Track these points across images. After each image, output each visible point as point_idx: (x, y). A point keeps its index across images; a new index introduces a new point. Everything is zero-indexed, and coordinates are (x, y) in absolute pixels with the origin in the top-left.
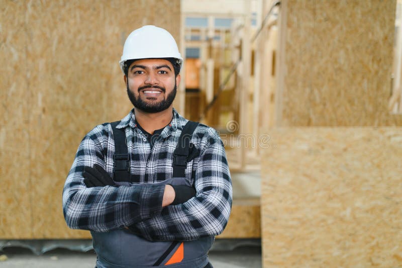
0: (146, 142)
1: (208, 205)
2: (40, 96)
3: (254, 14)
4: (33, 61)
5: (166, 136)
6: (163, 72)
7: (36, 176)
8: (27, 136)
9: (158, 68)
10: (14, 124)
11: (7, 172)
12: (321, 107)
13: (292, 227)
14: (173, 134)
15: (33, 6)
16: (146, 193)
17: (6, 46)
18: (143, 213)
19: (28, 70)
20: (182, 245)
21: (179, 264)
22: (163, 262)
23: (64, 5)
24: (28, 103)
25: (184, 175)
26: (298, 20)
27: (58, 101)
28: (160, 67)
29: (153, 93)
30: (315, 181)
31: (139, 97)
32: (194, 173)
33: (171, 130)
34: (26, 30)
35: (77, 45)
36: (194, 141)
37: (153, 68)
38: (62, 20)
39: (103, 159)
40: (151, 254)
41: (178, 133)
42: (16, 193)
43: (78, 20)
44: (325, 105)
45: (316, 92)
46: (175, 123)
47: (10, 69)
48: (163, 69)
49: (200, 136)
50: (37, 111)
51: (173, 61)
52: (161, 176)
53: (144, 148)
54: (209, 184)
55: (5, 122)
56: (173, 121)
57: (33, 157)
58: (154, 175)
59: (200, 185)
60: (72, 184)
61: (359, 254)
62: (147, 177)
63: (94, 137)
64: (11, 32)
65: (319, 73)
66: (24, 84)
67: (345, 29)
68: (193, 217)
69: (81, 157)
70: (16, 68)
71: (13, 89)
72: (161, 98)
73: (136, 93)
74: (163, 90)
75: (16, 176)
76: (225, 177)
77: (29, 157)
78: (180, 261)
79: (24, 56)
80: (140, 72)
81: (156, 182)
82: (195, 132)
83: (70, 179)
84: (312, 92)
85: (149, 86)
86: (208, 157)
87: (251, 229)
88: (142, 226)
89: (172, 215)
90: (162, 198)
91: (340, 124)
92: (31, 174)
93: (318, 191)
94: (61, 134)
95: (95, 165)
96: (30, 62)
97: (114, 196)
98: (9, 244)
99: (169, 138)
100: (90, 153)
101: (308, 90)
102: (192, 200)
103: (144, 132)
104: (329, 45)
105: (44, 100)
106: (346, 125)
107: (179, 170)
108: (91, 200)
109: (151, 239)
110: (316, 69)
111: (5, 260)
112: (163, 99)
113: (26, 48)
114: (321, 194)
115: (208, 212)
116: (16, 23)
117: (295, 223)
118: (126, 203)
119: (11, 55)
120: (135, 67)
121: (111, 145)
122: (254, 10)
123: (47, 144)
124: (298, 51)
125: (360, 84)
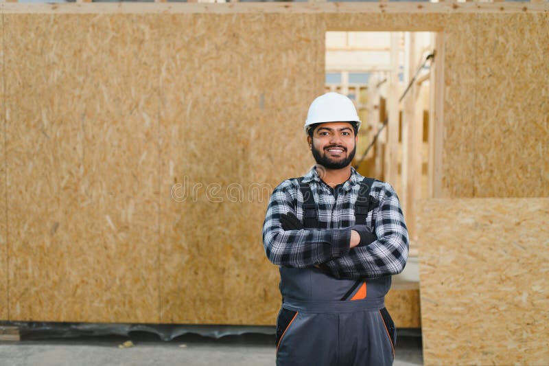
0: (330, 195)
1: (390, 247)
2: (172, 165)
3: (402, 67)
4: (166, 127)
5: (347, 189)
6: (345, 134)
7: (165, 253)
8: (157, 209)
9: (342, 130)
10: (144, 195)
11: (134, 247)
12: (488, 174)
13: (457, 313)
14: (354, 188)
15: (168, 69)
16: (336, 236)
17: (138, 111)
18: (335, 253)
19: (160, 137)
20: (365, 284)
21: (363, 300)
22: (348, 298)
23: (200, 67)
24: (159, 172)
25: (365, 223)
26: (458, 76)
27: (190, 170)
28: (344, 129)
29: (337, 151)
30: (484, 260)
31: (324, 154)
32: (373, 221)
33: (352, 184)
34: (159, 94)
35: (213, 109)
36: (373, 194)
37: (338, 130)
38: (197, 83)
39: (293, 208)
40: (340, 290)
41: (357, 187)
42: (143, 271)
43: (214, 82)
44: (492, 171)
45: (481, 157)
46: (354, 178)
47: (141, 136)
48: (345, 131)
49: (378, 190)
50: (168, 181)
51: (354, 124)
52: (345, 223)
53: (329, 199)
54: (389, 230)
55: (134, 193)
56: (352, 176)
57: (163, 231)
58: (339, 223)
59: (380, 231)
60: (272, 228)
61: (540, 348)
62: (332, 223)
63: (284, 190)
64: (143, 97)
65: (484, 136)
66: (155, 152)
67: (512, 85)
68: (377, 257)
69: (275, 206)
70: (147, 134)
71: (143, 157)
72: (343, 156)
73: (322, 152)
74: (345, 149)
75: (144, 252)
76: (403, 225)
77: (159, 232)
78: (363, 298)
79: (156, 122)
80: (325, 134)
81: (341, 228)
82: (373, 186)
83: (269, 224)
84: (476, 156)
85: (334, 145)
86: (387, 208)
87: (408, 317)
88: (332, 264)
89: (358, 254)
90: (349, 240)
91: (511, 194)
92: (160, 250)
93: (487, 272)
94: (193, 206)
95: (289, 213)
96: (162, 128)
97: (310, 237)
98: (135, 329)
99: (350, 191)
100: (283, 203)
101: (471, 155)
102: (375, 243)
103: (328, 186)
104: (495, 103)
105: (176, 169)
106: (518, 196)
107: (361, 218)
108: (291, 240)
109: (339, 277)
110: (480, 131)
111: (131, 347)
112: (345, 157)
113: (159, 113)
114: (490, 275)
115: (389, 252)
116: (149, 87)
117: (460, 309)
118: (320, 243)
119: (143, 121)
120: (321, 129)
121: (300, 197)
122: (401, 63)
123: (178, 217)
124: (458, 111)
125: (533, 147)
